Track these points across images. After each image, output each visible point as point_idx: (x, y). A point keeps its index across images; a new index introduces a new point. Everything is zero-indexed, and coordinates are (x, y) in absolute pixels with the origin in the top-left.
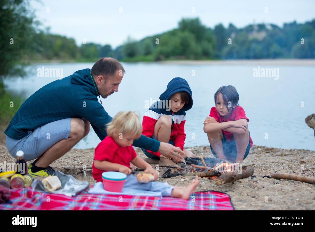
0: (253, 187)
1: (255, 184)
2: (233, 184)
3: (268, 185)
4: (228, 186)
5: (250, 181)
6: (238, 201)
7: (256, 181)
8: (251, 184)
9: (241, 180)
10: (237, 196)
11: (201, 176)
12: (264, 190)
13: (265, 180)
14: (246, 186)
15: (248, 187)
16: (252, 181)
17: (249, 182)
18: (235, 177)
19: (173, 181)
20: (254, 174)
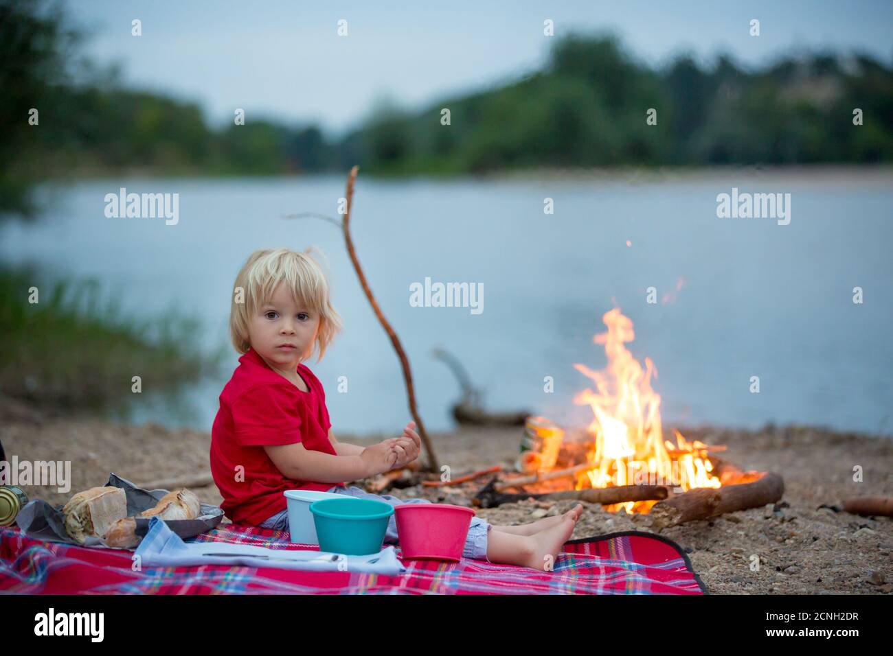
0: (779, 538)
1: (788, 527)
2: (712, 528)
3: (832, 534)
4: (695, 533)
5: (770, 519)
6: (726, 581)
7: (791, 520)
8: (771, 528)
9: (737, 515)
10: (725, 565)
11: (603, 500)
12: (817, 548)
13: (821, 517)
14: (755, 533)
15: (762, 537)
16: (776, 518)
17: (766, 521)
18: (717, 503)
19: (506, 519)
20: (785, 499)
